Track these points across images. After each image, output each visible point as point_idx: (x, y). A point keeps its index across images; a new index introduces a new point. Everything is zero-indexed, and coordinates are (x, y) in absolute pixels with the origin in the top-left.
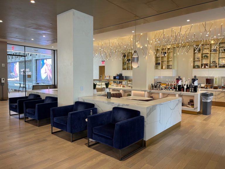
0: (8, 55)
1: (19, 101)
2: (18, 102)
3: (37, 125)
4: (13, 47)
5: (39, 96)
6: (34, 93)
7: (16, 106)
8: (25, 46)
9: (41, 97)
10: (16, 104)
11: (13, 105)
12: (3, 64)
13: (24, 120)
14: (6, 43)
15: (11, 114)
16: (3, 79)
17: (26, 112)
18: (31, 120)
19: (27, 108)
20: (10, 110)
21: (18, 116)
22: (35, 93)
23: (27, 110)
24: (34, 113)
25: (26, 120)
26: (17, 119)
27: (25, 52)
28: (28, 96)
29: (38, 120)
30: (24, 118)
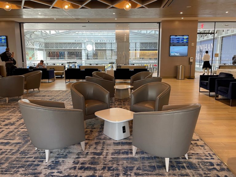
0: (198, 33)
1: (210, 78)
2: (209, 80)
3: (229, 105)
4: (202, 25)
5: (232, 75)
6: (225, 72)
7: (207, 83)
8: (215, 22)
9: (233, 77)
10: (208, 82)
11: (204, 82)
12: (192, 43)
13: (215, 98)
14: (197, 22)
15: (200, 91)
16: (192, 58)
17: (218, 90)
18: (221, 99)
19: (219, 86)
20: (200, 86)
21: (208, 93)
22: (227, 72)
23: (219, 88)
24: (228, 91)
25: (217, 98)
26: (206, 96)
27: (215, 28)
28: (219, 74)
29: (231, 99)
30: (215, 96)
